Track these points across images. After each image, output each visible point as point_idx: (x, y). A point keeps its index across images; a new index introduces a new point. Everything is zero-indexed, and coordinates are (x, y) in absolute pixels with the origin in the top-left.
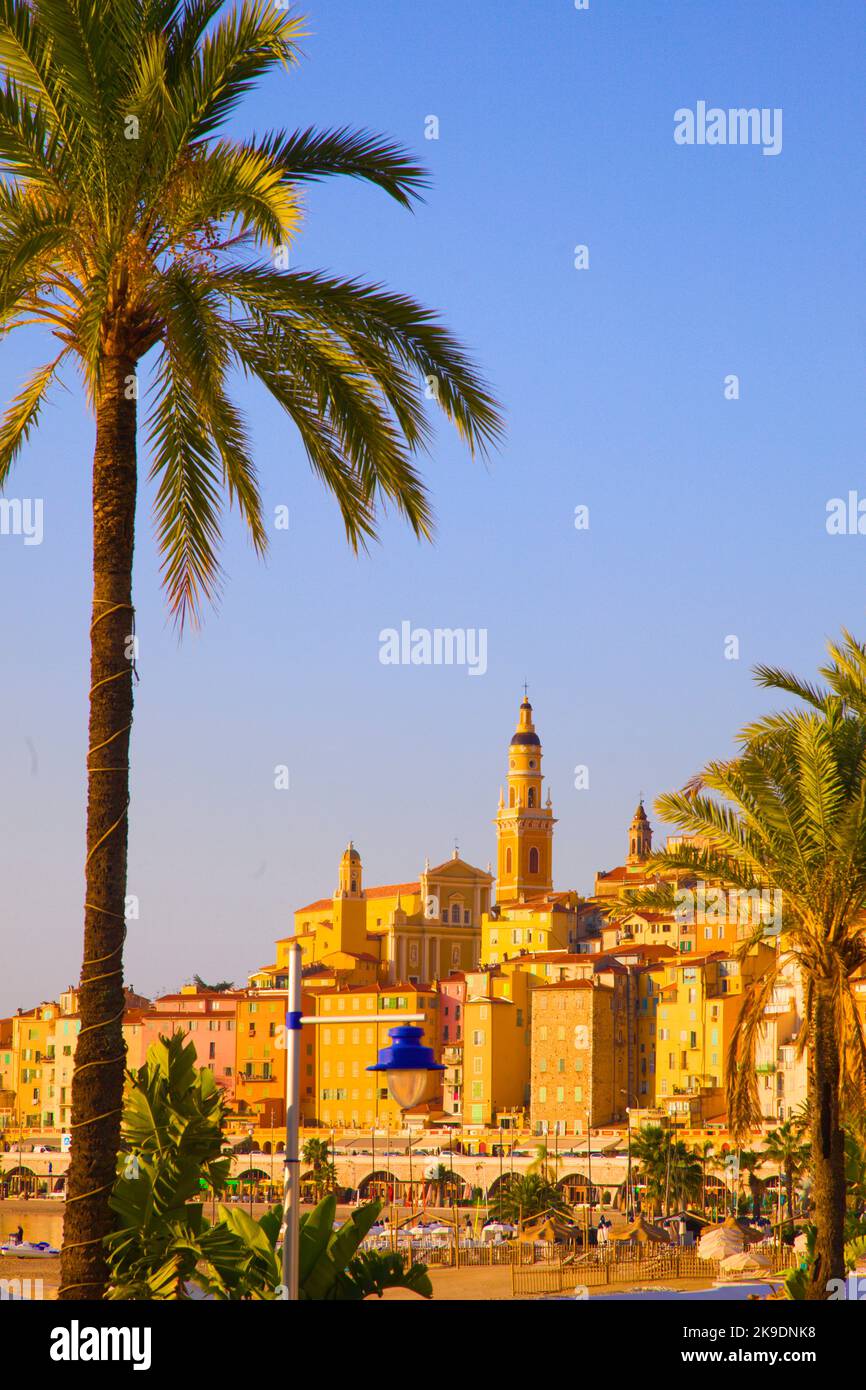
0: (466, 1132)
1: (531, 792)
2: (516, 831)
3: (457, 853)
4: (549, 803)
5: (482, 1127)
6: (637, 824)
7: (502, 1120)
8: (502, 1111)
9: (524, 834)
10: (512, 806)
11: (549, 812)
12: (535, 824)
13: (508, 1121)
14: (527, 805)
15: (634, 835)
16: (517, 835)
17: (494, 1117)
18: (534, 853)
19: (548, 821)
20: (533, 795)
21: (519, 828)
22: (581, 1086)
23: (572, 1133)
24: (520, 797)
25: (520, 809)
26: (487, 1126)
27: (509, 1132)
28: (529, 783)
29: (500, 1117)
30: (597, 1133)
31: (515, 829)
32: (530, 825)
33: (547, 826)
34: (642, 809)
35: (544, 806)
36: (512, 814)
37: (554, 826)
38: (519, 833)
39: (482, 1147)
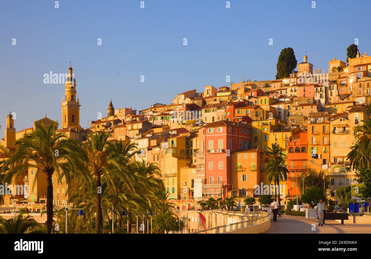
0: (29, 205)
1: (72, 96)
2: (67, 109)
3: (46, 116)
4: (78, 100)
5: (34, 203)
6: (109, 108)
7: (41, 200)
8: (41, 198)
9: (70, 109)
10: (66, 101)
11: (78, 103)
12: (73, 107)
13: (43, 200)
14: (71, 101)
15: (109, 111)
16: (67, 110)
17: (38, 199)
18: (73, 116)
19: (78, 106)
20: (73, 97)
21: (68, 108)
22: (64, 188)
23: (62, 204)
24: (69, 97)
25: (68, 101)
26: (36, 202)
27: (42, 205)
28: (71, 94)
29: (40, 199)
30: (70, 204)
31: (66, 108)
32: (72, 107)
33: (77, 107)
34: (111, 103)
35: (77, 101)
36: (66, 103)
37: (80, 107)
38: (68, 109)
39: (34, 209)
